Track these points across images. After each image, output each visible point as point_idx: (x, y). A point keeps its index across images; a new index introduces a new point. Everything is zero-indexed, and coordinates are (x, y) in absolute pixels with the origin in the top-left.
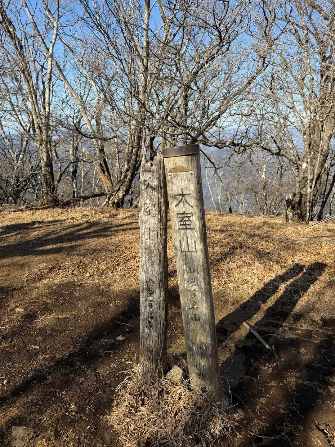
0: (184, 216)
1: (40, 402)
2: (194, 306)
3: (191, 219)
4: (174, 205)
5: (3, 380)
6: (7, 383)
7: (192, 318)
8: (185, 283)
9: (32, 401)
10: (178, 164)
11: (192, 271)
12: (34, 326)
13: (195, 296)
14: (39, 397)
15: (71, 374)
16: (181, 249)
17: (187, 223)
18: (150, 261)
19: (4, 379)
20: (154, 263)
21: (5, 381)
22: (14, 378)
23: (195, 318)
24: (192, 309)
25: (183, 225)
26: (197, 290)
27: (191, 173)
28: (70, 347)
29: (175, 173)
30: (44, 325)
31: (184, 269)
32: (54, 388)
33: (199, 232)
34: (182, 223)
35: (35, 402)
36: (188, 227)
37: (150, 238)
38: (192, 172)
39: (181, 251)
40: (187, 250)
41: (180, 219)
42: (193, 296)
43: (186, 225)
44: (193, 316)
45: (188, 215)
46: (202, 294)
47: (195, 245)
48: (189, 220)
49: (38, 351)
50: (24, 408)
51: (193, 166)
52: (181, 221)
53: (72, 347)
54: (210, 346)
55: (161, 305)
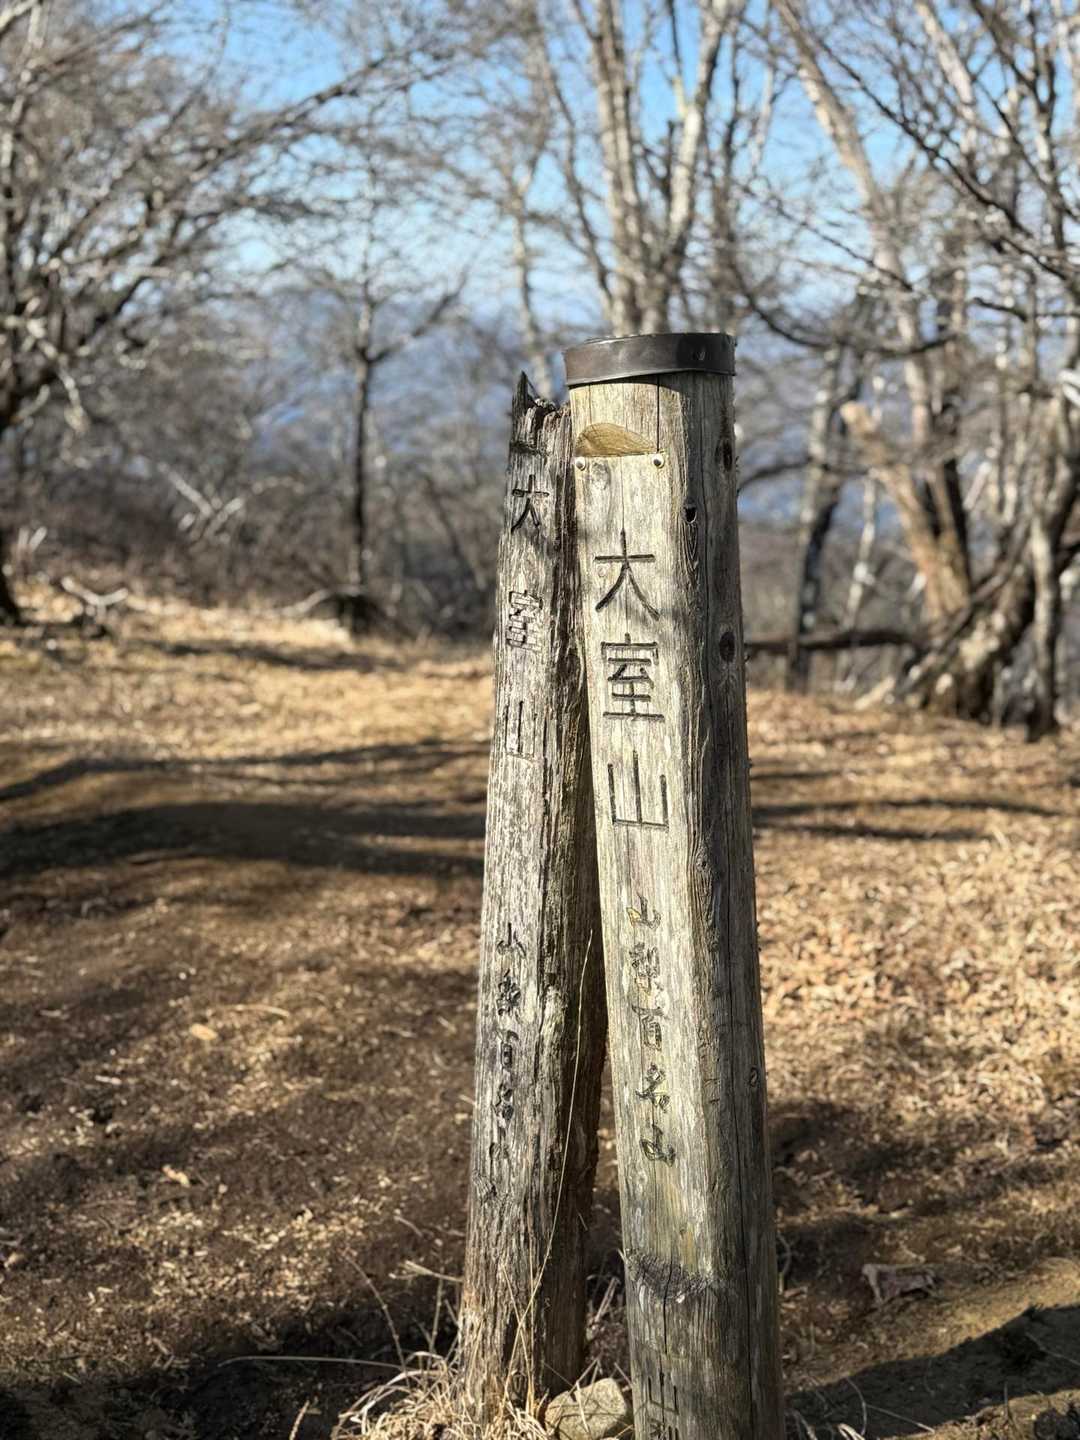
0: (627, 654)
1: (80, 1363)
2: (653, 1085)
3: (651, 671)
4: (594, 604)
5: (8, 1252)
6: (14, 1267)
7: (644, 1144)
8: (625, 970)
9: (58, 1348)
10: (599, 419)
11: (651, 917)
12: (223, 1103)
13: (659, 1038)
14: (87, 1347)
15: (244, 1310)
16: (613, 806)
17: (639, 689)
18: (516, 854)
19: (15, 1250)
20: (526, 861)
21: (13, 1258)
22: (50, 1259)
23: (657, 1145)
24: (648, 1102)
25: (623, 696)
26: (665, 1010)
27: (657, 463)
28: (302, 1213)
29: (600, 460)
30: (258, 1108)
31: (620, 904)
32: (159, 1335)
33: (678, 738)
34: (619, 689)
35: (64, 1355)
36: (640, 707)
37: (520, 749)
38: (659, 457)
39: (614, 819)
40: (634, 818)
41: (613, 670)
42: (652, 1040)
43: (632, 697)
44: (649, 1137)
45: (642, 654)
46: (684, 1031)
47: (664, 795)
48: (644, 678)
49: (183, 1194)
50: (19, 1362)
51: (664, 428)
52: (616, 678)
53: (309, 1215)
54: (711, 1298)
55: (544, 1060)
